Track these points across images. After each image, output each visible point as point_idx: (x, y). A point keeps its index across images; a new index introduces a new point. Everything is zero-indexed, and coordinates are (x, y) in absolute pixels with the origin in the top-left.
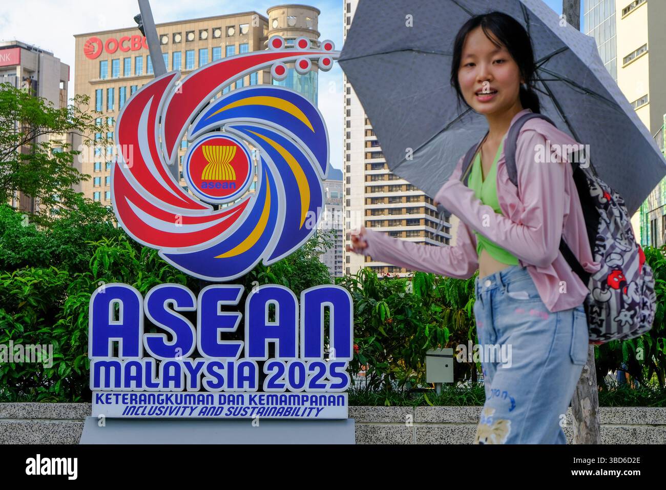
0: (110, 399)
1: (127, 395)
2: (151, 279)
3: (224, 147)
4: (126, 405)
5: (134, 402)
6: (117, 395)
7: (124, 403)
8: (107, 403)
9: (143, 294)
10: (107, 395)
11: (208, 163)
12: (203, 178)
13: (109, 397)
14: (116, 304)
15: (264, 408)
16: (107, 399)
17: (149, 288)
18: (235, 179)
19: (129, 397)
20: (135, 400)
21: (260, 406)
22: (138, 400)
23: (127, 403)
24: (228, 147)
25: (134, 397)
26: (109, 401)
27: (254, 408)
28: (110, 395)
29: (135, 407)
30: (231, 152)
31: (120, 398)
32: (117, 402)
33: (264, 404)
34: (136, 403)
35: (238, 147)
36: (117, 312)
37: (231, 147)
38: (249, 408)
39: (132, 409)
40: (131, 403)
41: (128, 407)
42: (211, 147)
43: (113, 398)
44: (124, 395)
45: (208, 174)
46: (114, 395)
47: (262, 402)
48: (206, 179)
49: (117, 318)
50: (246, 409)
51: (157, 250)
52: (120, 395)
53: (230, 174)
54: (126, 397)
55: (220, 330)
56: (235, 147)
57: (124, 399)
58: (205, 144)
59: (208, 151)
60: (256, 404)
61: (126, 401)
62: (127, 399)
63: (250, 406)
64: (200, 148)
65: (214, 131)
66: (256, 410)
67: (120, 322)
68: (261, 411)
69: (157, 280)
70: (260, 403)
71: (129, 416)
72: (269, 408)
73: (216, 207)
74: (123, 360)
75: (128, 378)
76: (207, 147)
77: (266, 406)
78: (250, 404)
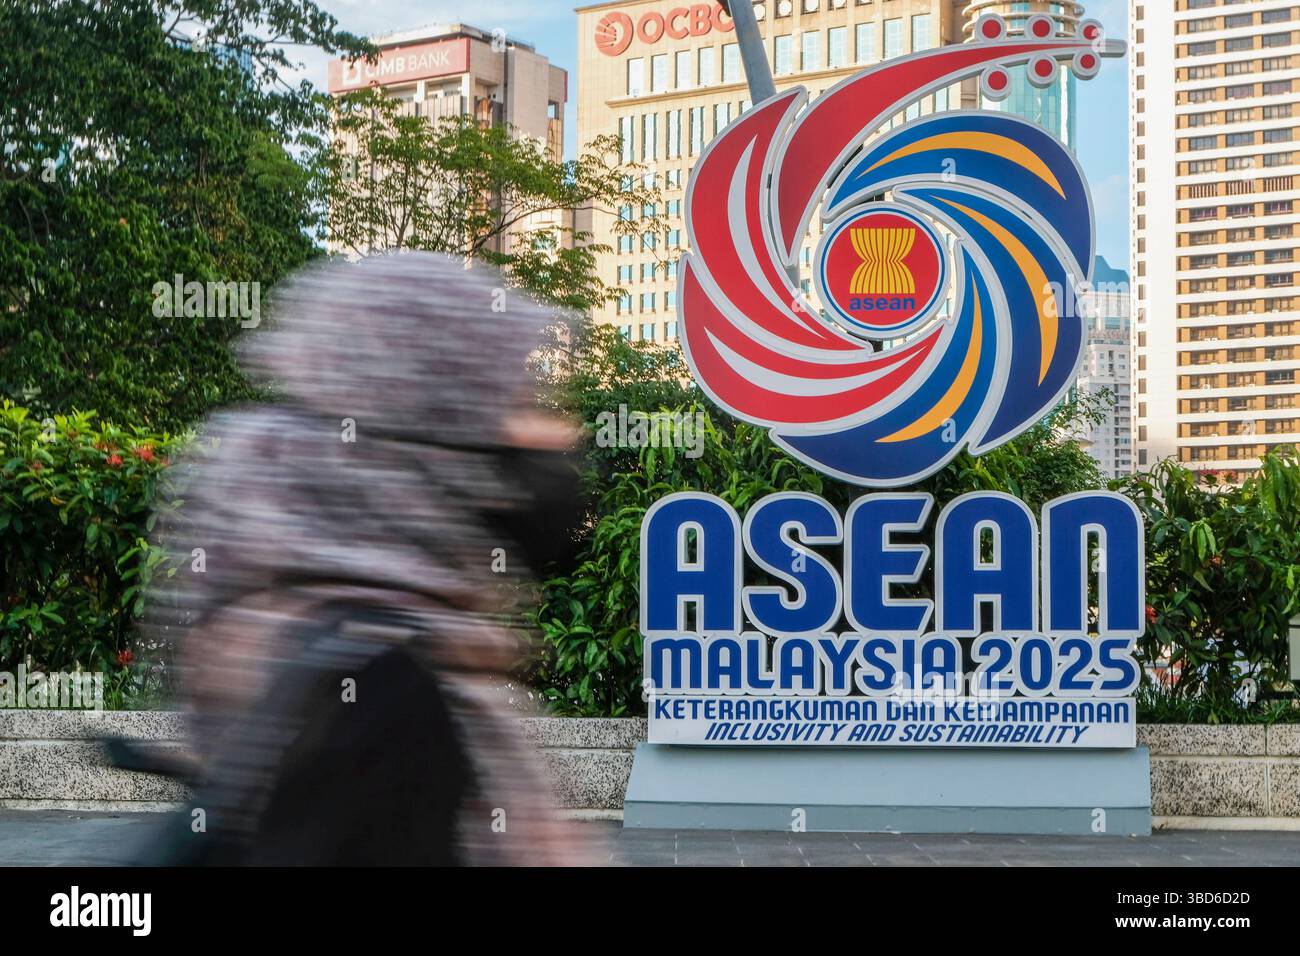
0: (682, 709)
1: (714, 702)
2: (755, 484)
3: (893, 231)
4: (712, 721)
5: (726, 715)
6: (695, 703)
7: (707, 716)
8: (676, 716)
9: (741, 511)
10: (676, 703)
11: (862, 261)
12: (852, 291)
13: (680, 705)
14: (691, 532)
15: (973, 727)
16: (676, 709)
17: (752, 501)
18: (913, 291)
19: (716, 705)
20: (729, 711)
21: (965, 723)
22: (734, 711)
23: (714, 718)
24: (899, 231)
25: (726, 707)
26: (680, 713)
27: (954, 727)
28: (682, 701)
29: (728, 725)
30: (905, 240)
31: (701, 708)
32: (695, 716)
33: (973, 720)
34: (731, 717)
35: (918, 231)
36: (692, 545)
37: (906, 231)
38: (944, 727)
39: (724, 728)
40: (722, 717)
41: (714, 725)
42: (866, 231)
43: (688, 709)
44: (707, 703)
45: (861, 283)
46: (689, 701)
47: (970, 715)
48: (859, 291)
49: (692, 558)
50: (939, 729)
51: (767, 430)
52: (701, 701)
53: (904, 283)
54: (711, 705)
55: (887, 580)
56: (913, 231)
57: (707, 709)
58: (856, 225)
59: (861, 240)
60: (957, 719)
61: (711, 714)
62: (713, 709)
63: (947, 724)
64: (847, 233)
65: (871, 200)
66: (959, 731)
67: (699, 566)
68: (967, 732)
69: (767, 486)
70: (966, 718)
71: (718, 742)
72: (982, 727)
73: (878, 346)
74: (705, 637)
75: (715, 671)
76: (860, 231)
77: (977, 724)
78: (947, 719)
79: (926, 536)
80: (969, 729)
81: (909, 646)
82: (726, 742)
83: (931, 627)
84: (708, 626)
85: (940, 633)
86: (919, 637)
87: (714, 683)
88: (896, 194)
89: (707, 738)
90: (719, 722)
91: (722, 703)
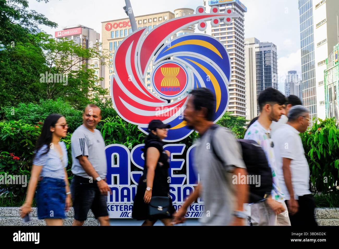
0: (113, 208)
1: (122, 206)
3: (173, 68)
4: (122, 211)
5: (126, 209)
6: (117, 206)
7: (121, 210)
8: (112, 210)
9: (130, 150)
10: (111, 206)
11: (164, 77)
12: (161, 85)
13: (113, 207)
14: (115, 156)
15: (198, 212)
16: (112, 208)
18: (179, 85)
19: (123, 207)
20: (127, 208)
21: (196, 211)
22: (128, 208)
23: (122, 210)
24: (175, 68)
25: (126, 207)
26: (113, 209)
27: (193, 213)
28: (113, 206)
29: (127, 213)
30: (176, 71)
31: (119, 207)
32: (117, 210)
33: (198, 210)
34: (127, 210)
35: (180, 68)
37: (177, 68)
38: (190, 212)
39: (125, 213)
40: (125, 210)
41: (123, 212)
42: (165, 68)
43: (115, 207)
44: (121, 206)
45: (164, 83)
46: (115, 206)
47: (197, 209)
48: (163, 86)
49: (116, 163)
50: (188, 213)
51: (137, 126)
52: (119, 206)
53: (176, 83)
54: (122, 207)
55: (172, 169)
56: (179, 68)
57: (121, 208)
58: (163, 67)
59: (164, 70)
60: (194, 210)
61: (122, 209)
62: (122, 208)
63: (191, 212)
64: (160, 69)
65: (167, 59)
66: (194, 214)
67: (118, 166)
68: (197, 214)
70: (196, 210)
71: (124, 217)
72: (201, 212)
73: (169, 101)
74: (120, 187)
75: (123, 197)
76: (163, 68)
77: (199, 211)
78: (191, 210)
79: (184, 156)
80: (197, 213)
81: (179, 189)
82: (126, 217)
83: (185, 183)
84: (120, 183)
85: (188, 185)
86: (182, 186)
87: (122, 200)
88: (174, 57)
89: (121, 216)
90: (124, 211)
91: (125, 206)
